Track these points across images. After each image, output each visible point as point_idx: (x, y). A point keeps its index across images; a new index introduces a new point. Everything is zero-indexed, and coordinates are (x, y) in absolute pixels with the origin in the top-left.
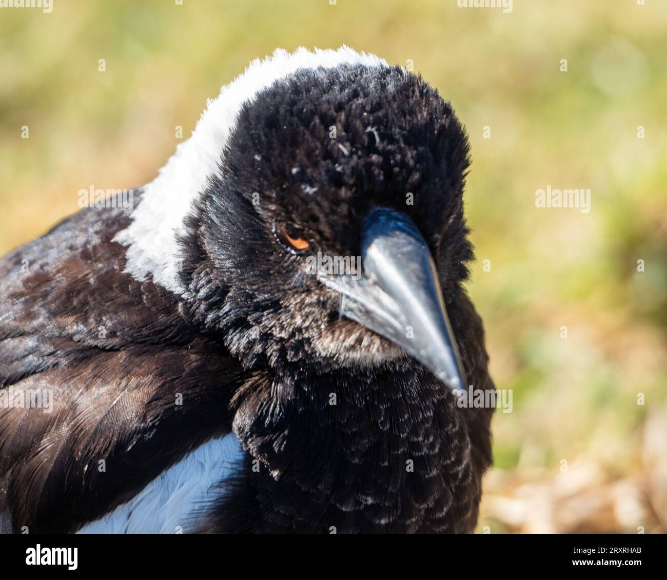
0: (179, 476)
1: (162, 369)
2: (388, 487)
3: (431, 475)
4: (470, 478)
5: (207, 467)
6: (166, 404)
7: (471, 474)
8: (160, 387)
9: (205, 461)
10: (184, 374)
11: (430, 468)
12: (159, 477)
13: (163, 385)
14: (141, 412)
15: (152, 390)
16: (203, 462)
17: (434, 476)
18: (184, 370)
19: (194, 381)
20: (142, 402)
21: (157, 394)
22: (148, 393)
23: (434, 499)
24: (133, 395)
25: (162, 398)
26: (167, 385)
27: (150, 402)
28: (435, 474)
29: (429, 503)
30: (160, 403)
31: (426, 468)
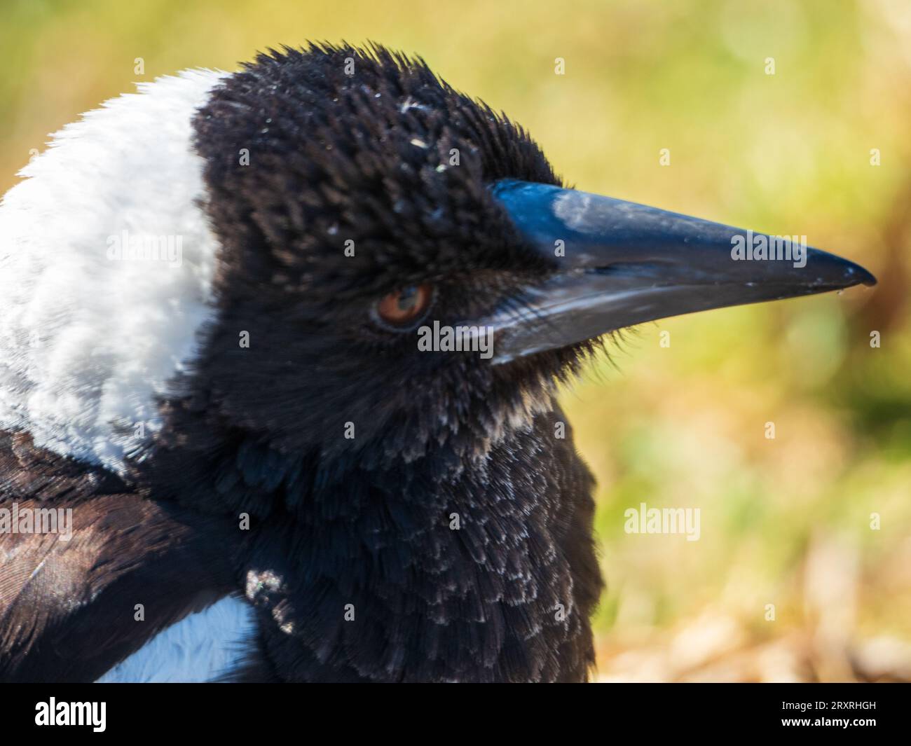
0: (144, 666)
1: (107, 518)
2: (483, 660)
3: (533, 634)
4: (579, 627)
5: (187, 652)
6: (120, 568)
7: (579, 621)
8: (107, 543)
9: (183, 642)
10: (143, 523)
11: (530, 624)
12: (114, 669)
13: (112, 540)
14: (81, 582)
15: (95, 549)
16: (180, 644)
17: (537, 634)
18: (142, 517)
19: (160, 530)
20: (82, 569)
21: (104, 552)
22: (89, 553)
23: (539, 670)
24: (66, 557)
25: (112, 560)
26: (118, 542)
27: (94, 569)
28: (538, 632)
29: (535, 678)
30: (110, 567)
31: (526, 626)
